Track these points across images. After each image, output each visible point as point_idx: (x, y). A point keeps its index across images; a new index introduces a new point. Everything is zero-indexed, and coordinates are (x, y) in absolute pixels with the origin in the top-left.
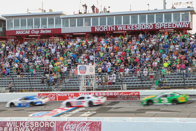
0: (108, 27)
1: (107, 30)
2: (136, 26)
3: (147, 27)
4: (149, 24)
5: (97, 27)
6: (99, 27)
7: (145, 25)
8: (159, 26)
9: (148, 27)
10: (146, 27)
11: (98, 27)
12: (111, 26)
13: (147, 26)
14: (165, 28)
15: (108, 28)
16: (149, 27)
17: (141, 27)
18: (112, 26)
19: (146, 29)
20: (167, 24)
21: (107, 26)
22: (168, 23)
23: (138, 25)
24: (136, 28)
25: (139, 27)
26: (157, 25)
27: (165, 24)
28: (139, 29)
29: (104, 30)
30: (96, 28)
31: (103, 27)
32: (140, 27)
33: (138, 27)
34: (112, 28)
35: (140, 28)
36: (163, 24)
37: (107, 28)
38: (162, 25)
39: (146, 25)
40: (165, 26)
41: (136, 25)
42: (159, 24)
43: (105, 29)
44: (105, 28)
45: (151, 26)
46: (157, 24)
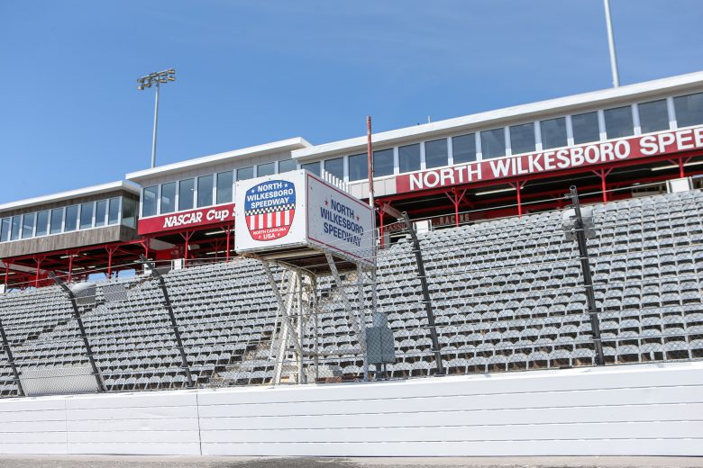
0: (456, 169)
1: (453, 182)
2: (563, 154)
3: (607, 156)
4: (614, 143)
5: (416, 176)
6: (424, 174)
7: (598, 146)
8: (657, 142)
9: (609, 151)
10: (603, 152)
11: (420, 175)
12: (465, 167)
13: (607, 148)
14: (681, 147)
15: (456, 173)
16: (613, 151)
17: (583, 155)
18: (469, 168)
19: (604, 159)
20: (690, 132)
21: (453, 168)
22: (693, 130)
23: (569, 150)
24: (564, 162)
25: (574, 157)
26: (648, 141)
27: (678, 135)
28: (575, 164)
29: (443, 184)
30: (412, 178)
31: (438, 172)
32: (579, 156)
33: (569, 156)
34: (470, 173)
35: (578, 160)
36: (674, 133)
37: (451, 176)
38: (666, 139)
39: (602, 147)
40: (680, 141)
41: (562, 150)
42: (656, 136)
43: (443, 177)
44: (447, 173)
45: (622, 150)
46: (649, 136)
